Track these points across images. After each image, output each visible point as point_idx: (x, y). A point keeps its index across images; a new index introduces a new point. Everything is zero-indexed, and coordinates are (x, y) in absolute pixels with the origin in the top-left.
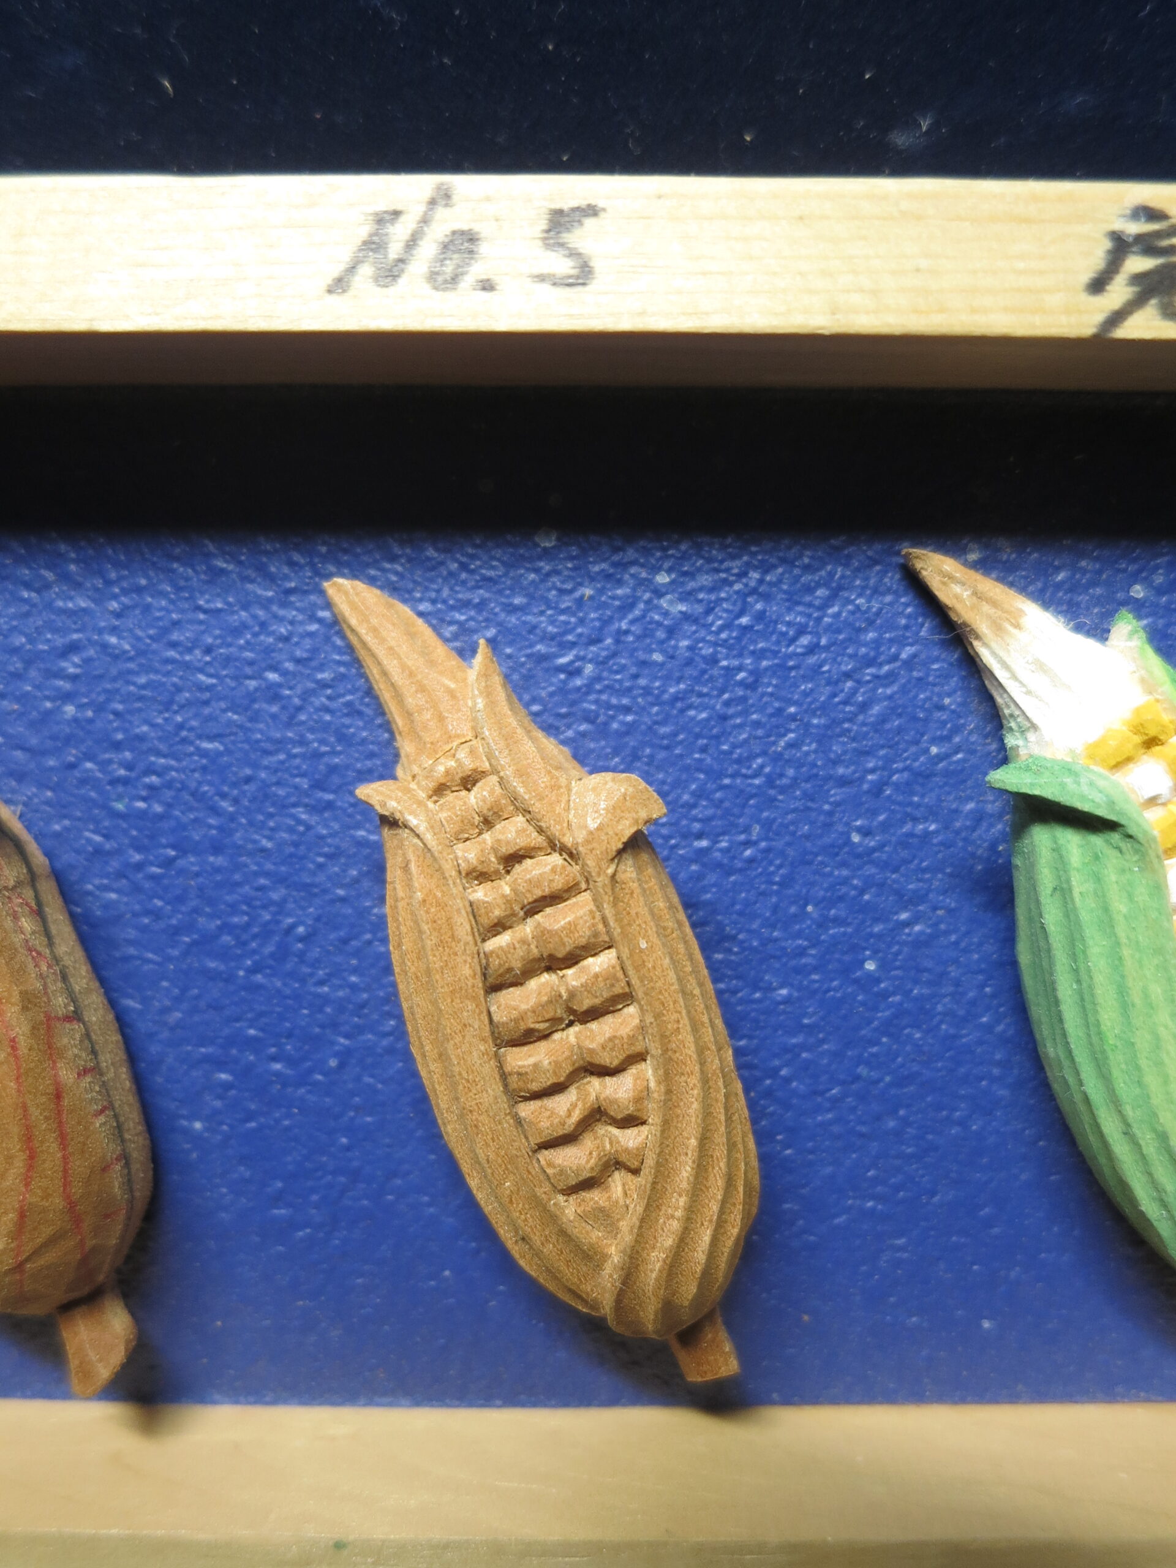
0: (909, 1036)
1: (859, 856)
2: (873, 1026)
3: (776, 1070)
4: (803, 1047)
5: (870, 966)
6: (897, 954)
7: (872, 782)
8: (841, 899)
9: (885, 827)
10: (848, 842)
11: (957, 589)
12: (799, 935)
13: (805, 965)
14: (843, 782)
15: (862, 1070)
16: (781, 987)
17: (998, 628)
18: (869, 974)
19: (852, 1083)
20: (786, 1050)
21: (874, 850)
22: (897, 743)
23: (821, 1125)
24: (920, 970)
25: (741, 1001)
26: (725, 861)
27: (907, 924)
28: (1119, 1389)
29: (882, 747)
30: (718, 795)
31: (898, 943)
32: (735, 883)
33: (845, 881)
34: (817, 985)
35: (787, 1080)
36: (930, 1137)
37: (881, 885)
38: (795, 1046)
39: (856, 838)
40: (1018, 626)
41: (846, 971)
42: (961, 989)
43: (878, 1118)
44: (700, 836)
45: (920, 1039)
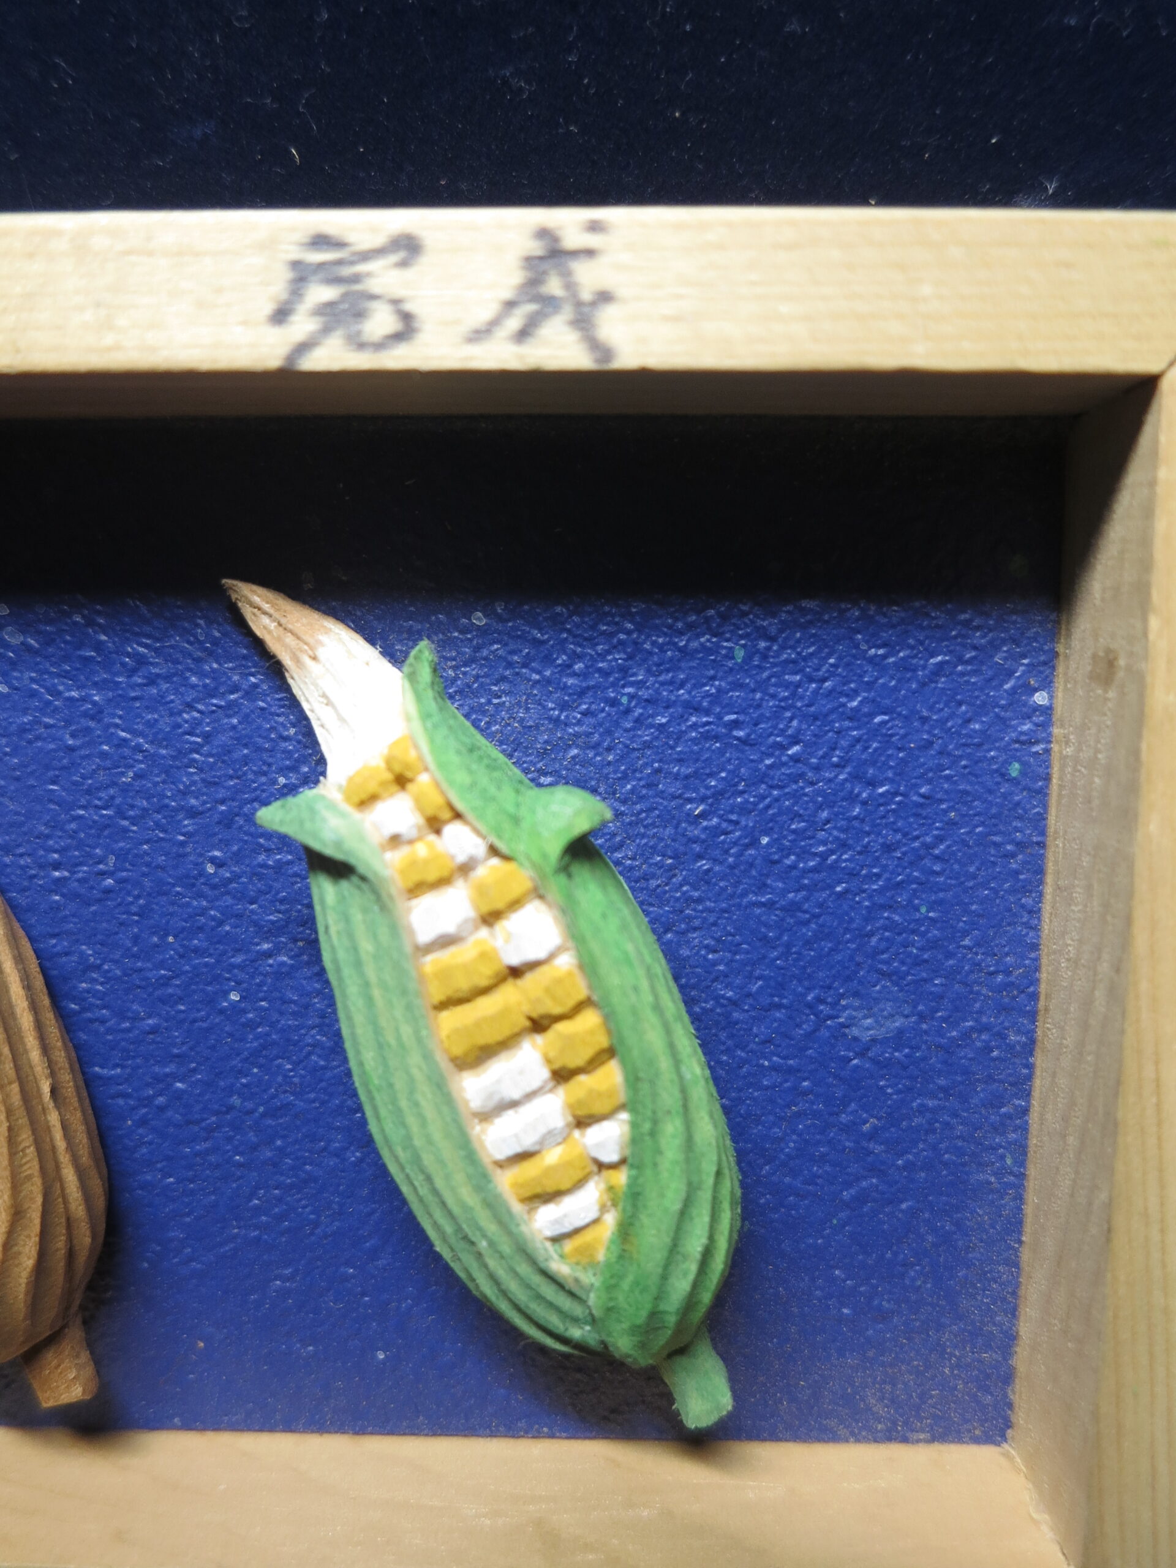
0: (279, 1066)
1: (214, 887)
2: (242, 1056)
3: (150, 1099)
4: (175, 1077)
5: (234, 997)
6: (260, 985)
7: (222, 812)
8: (201, 929)
9: (237, 857)
10: (202, 873)
11: (266, 620)
12: (162, 965)
13: (171, 995)
14: (193, 813)
15: (235, 1100)
16: (150, 1017)
17: (297, 661)
18: (234, 1005)
19: (227, 1113)
20: (158, 1079)
21: (230, 880)
22: (245, 774)
23: (197, 1154)
24: (285, 1001)
25: (109, 1031)
26: (83, 891)
27: (268, 954)
28: (522, 1424)
29: (231, 778)
30: (73, 826)
31: (261, 974)
32: (95, 913)
33: (203, 912)
34: (182, 1016)
35: (162, 1109)
36: (308, 1167)
37: (239, 916)
38: (167, 1075)
39: (210, 869)
40: (314, 658)
41: (210, 1001)
42: (327, 1021)
43: (254, 1148)
44: (57, 866)
45: (291, 1070)
